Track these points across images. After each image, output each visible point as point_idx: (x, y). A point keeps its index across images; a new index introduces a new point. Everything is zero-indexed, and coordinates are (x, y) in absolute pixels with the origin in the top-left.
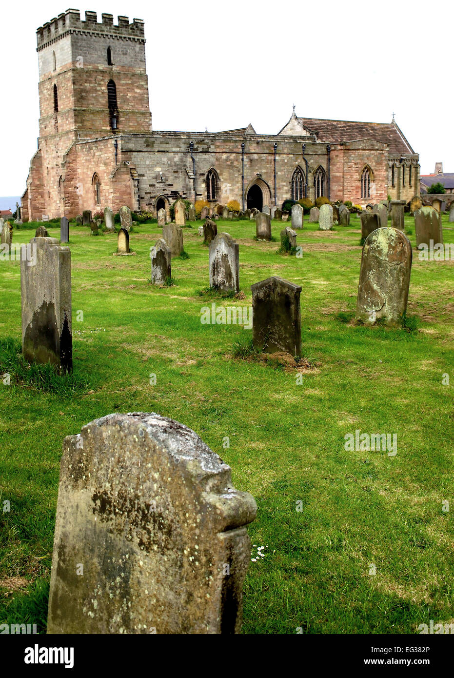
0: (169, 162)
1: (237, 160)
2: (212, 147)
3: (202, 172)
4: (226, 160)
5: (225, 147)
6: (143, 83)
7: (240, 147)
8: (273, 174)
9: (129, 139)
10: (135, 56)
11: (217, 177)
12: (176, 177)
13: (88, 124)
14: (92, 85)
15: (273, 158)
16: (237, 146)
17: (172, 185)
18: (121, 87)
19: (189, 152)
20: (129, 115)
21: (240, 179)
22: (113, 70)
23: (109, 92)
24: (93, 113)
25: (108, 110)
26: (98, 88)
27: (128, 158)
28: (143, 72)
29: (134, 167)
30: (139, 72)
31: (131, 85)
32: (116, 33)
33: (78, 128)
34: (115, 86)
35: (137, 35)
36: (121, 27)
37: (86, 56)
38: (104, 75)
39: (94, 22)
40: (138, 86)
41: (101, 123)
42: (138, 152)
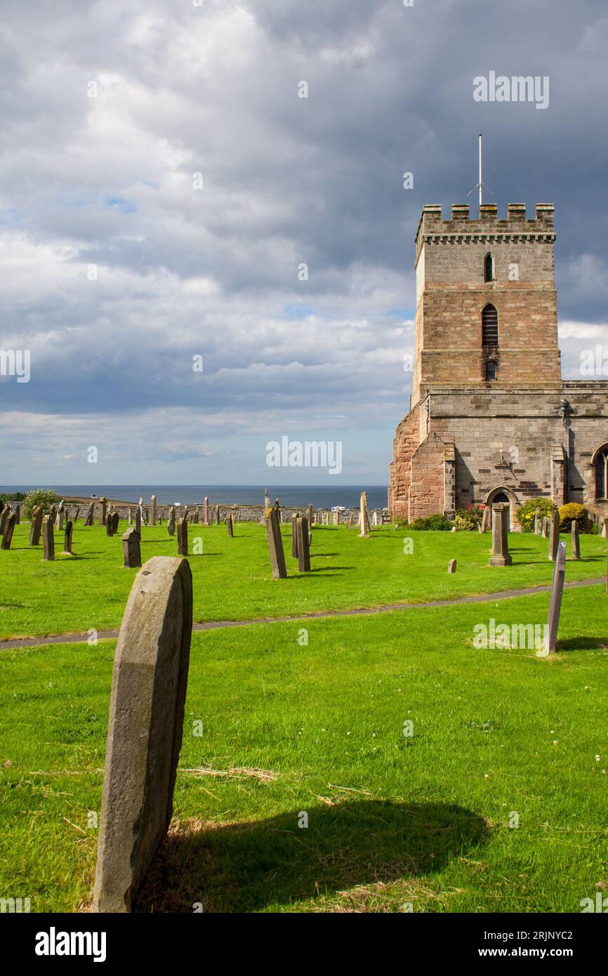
0: (519, 433)
3: (586, 450)
6: (546, 305)
9: (444, 398)
10: (535, 262)
12: (531, 459)
13: (444, 374)
14: (454, 314)
17: (523, 471)
18: (505, 314)
19: (559, 417)
20: (519, 356)
22: (494, 288)
23: (483, 323)
24: (454, 357)
25: (481, 350)
26: (466, 318)
27: (441, 427)
28: (548, 287)
29: (452, 441)
30: (542, 287)
31: (525, 310)
32: (501, 231)
33: (426, 381)
34: (496, 313)
35: (539, 231)
36: (511, 222)
37: (448, 272)
38: (477, 298)
39: (464, 220)
40: (537, 310)
41: (468, 371)
42: (459, 417)
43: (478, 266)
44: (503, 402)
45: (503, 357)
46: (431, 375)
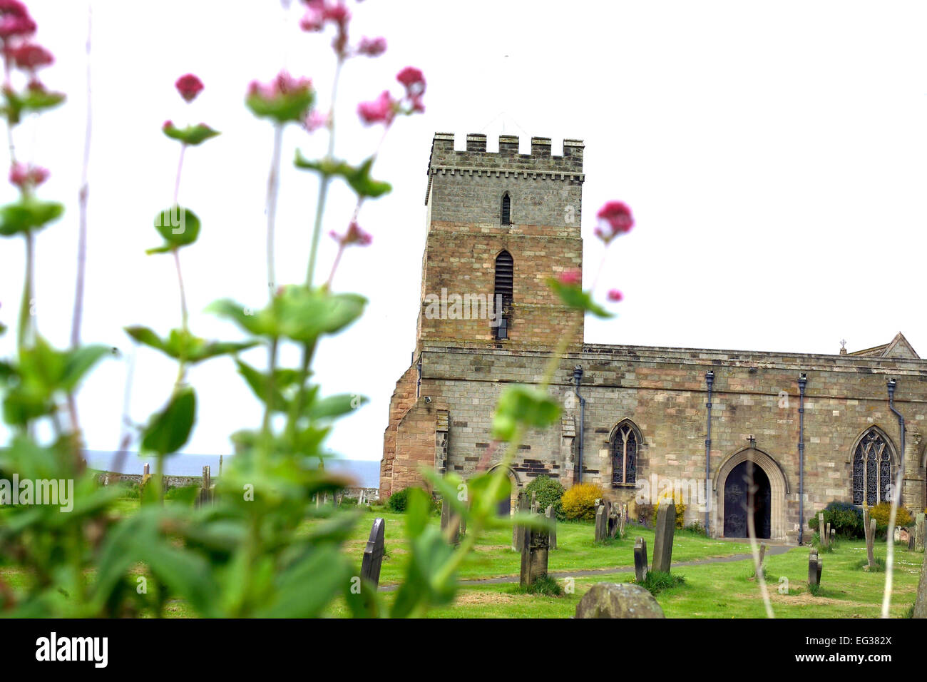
1: (692, 407)
2: (628, 376)
3: (602, 425)
4: (666, 404)
5: (663, 377)
6: (570, 255)
7: (702, 379)
8: (797, 441)
9: (439, 357)
10: (560, 205)
11: (641, 439)
13: (448, 329)
14: (463, 261)
15: (796, 404)
16: (694, 377)
17: (529, 448)
18: (523, 263)
19: (571, 385)
20: (536, 313)
21: (701, 446)
22: (511, 232)
23: (497, 272)
26: (476, 266)
27: (434, 391)
28: (573, 234)
29: (445, 409)
30: (566, 234)
31: (545, 259)
32: (522, 168)
33: (427, 336)
34: (512, 261)
35: (565, 169)
36: (534, 158)
37: (458, 211)
38: (491, 242)
39: (480, 153)
40: (559, 261)
41: (475, 328)
42: (455, 380)
43: (494, 206)
44: (508, 365)
45: (518, 312)
46: (433, 330)
